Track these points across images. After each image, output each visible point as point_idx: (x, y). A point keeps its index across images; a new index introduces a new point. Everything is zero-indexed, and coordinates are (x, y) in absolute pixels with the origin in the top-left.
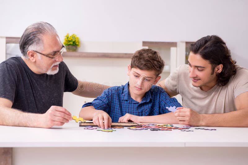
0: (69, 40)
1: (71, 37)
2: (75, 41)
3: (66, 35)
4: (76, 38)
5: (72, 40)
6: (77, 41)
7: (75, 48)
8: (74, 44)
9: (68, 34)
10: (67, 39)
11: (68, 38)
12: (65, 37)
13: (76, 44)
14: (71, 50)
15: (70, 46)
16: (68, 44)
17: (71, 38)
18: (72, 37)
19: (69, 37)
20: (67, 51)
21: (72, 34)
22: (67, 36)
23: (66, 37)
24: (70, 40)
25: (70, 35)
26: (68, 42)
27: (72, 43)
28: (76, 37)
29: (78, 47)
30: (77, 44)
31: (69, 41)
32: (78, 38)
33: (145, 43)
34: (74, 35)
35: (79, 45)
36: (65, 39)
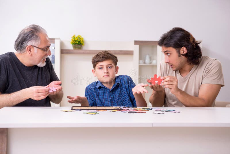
0: (75, 40)
2: (80, 41)
4: (81, 38)
5: (77, 40)
6: (82, 40)
7: (80, 47)
8: (80, 44)
9: (74, 35)
11: (74, 38)
12: (72, 37)
13: (81, 44)
14: (77, 48)
15: (77, 45)
16: (75, 43)
17: (77, 39)
19: (76, 38)
20: (74, 49)
24: (76, 40)
25: (77, 36)
28: (81, 37)
29: (82, 45)
30: (82, 43)
31: (76, 41)
32: (82, 38)
33: (136, 42)
34: (79, 36)
35: (84, 44)
36: (72, 39)
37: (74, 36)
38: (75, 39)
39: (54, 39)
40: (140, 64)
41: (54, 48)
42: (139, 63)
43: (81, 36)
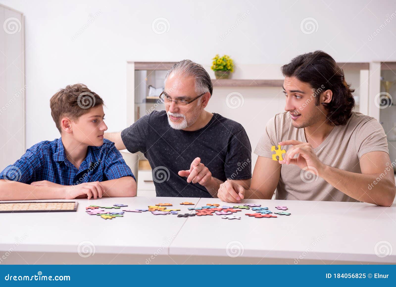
0: (218, 63)
1: (221, 59)
2: (226, 65)
3: (214, 57)
4: (227, 61)
5: (222, 63)
6: (229, 64)
7: (226, 74)
8: (226, 69)
9: (217, 56)
10: (215, 63)
11: (217, 60)
12: (214, 59)
13: (227, 69)
14: (221, 77)
15: (220, 71)
16: (218, 68)
17: (221, 61)
18: (223, 60)
19: (219, 60)
20: (217, 79)
21: (223, 56)
22: (216, 58)
23: (215, 60)
24: (220, 63)
25: (221, 56)
26: (217, 66)
27: (222, 67)
28: (227, 59)
29: (231, 72)
30: (229, 68)
31: (219, 65)
32: (230, 60)
34: (225, 56)
35: (233, 70)
36: (214, 62)
37: (217, 57)
38: (218, 61)
43: (228, 57)
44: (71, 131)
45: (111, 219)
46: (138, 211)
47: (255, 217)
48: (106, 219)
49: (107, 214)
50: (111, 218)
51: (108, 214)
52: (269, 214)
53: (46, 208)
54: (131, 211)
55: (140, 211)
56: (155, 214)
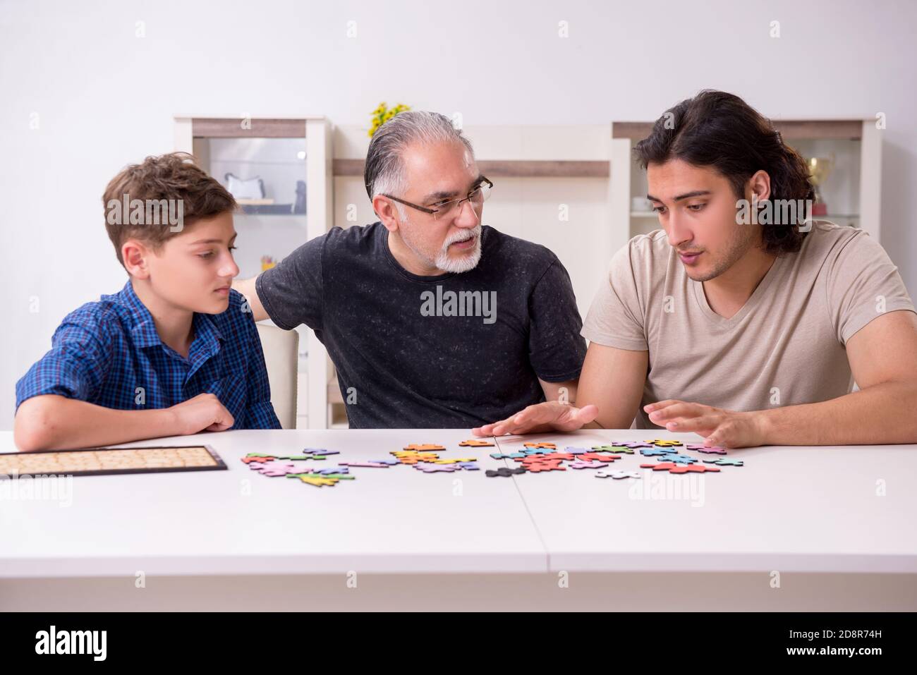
1: (391, 113)
3: (376, 108)
9: (382, 105)
11: (382, 116)
12: (374, 113)
19: (387, 115)
21: (397, 106)
22: (379, 111)
23: (377, 116)
25: (391, 106)
33: (620, 129)
34: (401, 106)
36: (375, 119)
37: (382, 110)
38: (384, 118)
39: (302, 122)
40: (635, 214)
41: (306, 158)
42: (631, 210)
44: (146, 274)
45: (333, 486)
46: (379, 465)
47: (671, 473)
48: (320, 487)
49: (307, 473)
50: (332, 484)
51: (311, 473)
52: (692, 463)
53: (146, 463)
54: (358, 464)
55: (381, 463)
56: (426, 470)
